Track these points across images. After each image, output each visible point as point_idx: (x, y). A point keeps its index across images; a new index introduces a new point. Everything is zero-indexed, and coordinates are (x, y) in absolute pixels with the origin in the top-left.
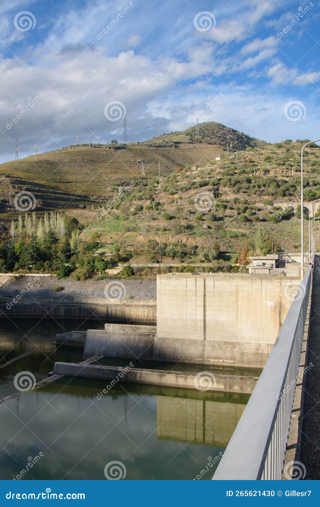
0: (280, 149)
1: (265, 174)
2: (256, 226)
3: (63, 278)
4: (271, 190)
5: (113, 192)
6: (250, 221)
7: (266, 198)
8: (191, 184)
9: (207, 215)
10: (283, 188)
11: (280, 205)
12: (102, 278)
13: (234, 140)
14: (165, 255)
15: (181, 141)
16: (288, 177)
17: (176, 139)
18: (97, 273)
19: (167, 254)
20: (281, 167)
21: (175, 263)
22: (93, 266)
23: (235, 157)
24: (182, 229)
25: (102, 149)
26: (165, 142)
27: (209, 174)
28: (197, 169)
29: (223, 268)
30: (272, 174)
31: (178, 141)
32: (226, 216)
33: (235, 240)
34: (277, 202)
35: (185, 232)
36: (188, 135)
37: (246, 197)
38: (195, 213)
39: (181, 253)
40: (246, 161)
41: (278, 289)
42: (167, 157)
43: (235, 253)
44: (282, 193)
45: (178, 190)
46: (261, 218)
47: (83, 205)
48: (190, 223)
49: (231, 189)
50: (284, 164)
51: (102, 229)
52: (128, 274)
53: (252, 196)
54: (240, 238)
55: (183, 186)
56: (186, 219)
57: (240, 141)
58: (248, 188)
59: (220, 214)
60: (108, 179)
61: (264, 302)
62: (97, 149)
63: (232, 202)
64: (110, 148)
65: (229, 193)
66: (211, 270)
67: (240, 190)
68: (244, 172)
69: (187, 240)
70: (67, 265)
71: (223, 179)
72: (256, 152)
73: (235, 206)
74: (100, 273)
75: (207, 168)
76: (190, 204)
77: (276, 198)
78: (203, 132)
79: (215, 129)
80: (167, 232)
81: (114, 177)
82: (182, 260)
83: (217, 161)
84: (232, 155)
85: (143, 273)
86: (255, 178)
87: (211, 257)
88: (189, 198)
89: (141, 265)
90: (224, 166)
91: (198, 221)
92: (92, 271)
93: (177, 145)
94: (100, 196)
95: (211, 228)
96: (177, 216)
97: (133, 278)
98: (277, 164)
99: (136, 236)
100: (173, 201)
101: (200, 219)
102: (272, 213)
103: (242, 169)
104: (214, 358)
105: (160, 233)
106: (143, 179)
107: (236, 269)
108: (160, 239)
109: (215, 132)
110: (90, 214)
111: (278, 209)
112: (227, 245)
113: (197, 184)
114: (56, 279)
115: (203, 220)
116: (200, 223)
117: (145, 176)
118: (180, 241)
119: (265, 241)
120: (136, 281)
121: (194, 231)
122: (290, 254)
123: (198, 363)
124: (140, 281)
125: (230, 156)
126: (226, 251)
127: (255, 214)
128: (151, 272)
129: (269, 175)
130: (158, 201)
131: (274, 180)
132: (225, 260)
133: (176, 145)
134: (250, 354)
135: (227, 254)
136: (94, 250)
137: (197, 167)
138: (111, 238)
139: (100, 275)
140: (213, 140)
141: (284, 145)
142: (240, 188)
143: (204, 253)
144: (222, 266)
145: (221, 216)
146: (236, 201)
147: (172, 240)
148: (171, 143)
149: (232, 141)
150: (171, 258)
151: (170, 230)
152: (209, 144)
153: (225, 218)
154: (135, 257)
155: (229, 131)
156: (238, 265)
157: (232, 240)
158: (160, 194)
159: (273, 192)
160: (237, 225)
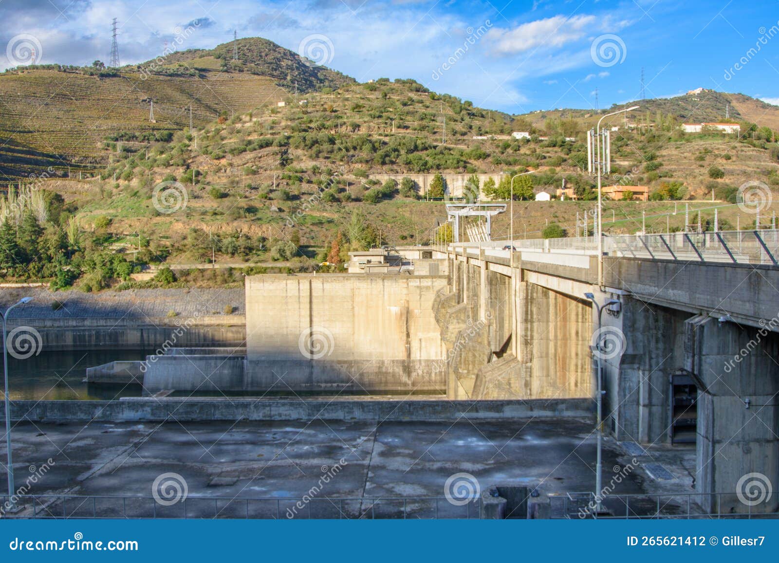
0: (373, 92)
1: (354, 131)
2: (347, 208)
3: (63, 289)
4: (365, 154)
5: (107, 149)
6: (338, 200)
7: (358, 166)
8: (245, 143)
9: (277, 192)
10: (380, 153)
11: (378, 177)
12: (127, 288)
13: (292, 69)
14: (220, 250)
15: (210, 67)
16: (386, 136)
17: (200, 63)
18: (118, 279)
19: (223, 249)
20: (376, 121)
21: (236, 263)
22: (111, 269)
23: (308, 102)
24: (242, 212)
25: (79, 76)
26: (182, 68)
27: (272, 128)
28: (251, 120)
29: (307, 269)
30: (363, 131)
31: (204, 67)
32: (303, 194)
33: (319, 229)
34: (374, 173)
35: (246, 217)
36: (219, 57)
37: (330, 165)
38: (258, 188)
39: (245, 248)
40: (325, 110)
41: (405, 291)
42: (188, 94)
43: (321, 247)
44: (381, 160)
45: (226, 152)
46: (353, 197)
47: (62, 172)
48: (252, 203)
49: (306, 153)
50: (380, 117)
51: (111, 211)
52: (167, 279)
53: (337, 163)
54: (326, 226)
55: (234, 146)
56: (246, 197)
57: (303, 70)
58: (332, 152)
59: (294, 190)
60: (95, 128)
61: (388, 308)
62: (68, 75)
63: (309, 172)
64: (92, 74)
65: (304, 158)
66: (290, 271)
67: (320, 155)
68: (323, 126)
69: (250, 228)
70: (66, 268)
71: (294, 137)
72: (339, 96)
73: (314, 179)
74: (122, 279)
75: (266, 118)
76: (247, 175)
77: (371, 167)
78: (244, 54)
79: (263, 50)
80: (218, 217)
81: (106, 124)
82: (247, 258)
83: (280, 107)
84: (302, 99)
85: (190, 278)
86: (341, 136)
87: (288, 253)
88: (244, 165)
89: (186, 267)
90: (292, 117)
91: (264, 200)
92: (110, 277)
93: (204, 73)
94: (86, 157)
95: (283, 211)
96: (231, 192)
97: (176, 286)
98: (371, 115)
99: (171, 223)
100: (220, 169)
101: (266, 198)
102: (367, 189)
103: (319, 123)
104: (326, 382)
105: (208, 218)
106: (153, 129)
107: (325, 269)
108: (209, 228)
109: (263, 54)
110: (79, 186)
111: (375, 183)
112: (307, 235)
113: (256, 144)
114: (51, 290)
115: (270, 199)
116: (266, 204)
117: (157, 125)
118: (239, 230)
119: (363, 230)
120: (179, 290)
121: (259, 215)
122: (397, 248)
123: (305, 389)
124: (186, 290)
125: (299, 100)
126: (308, 244)
127: (343, 190)
128: (203, 276)
129: (360, 133)
130: (196, 169)
131: (367, 140)
132: (309, 257)
133: (201, 73)
134: (371, 373)
135: (311, 249)
136: (106, 244)
137: (251, 116)
138: (130, 226)
139: (123, 282)
140: (261, 68)
141: (378, 86)
142: (320, 152)
143: (278, 247)
144: (306, 266)
145: (296, 193)
146: (315, 171)
147: (228, 229)
148: (192, 71)
149: (290, 71)
150: (230, 255)
151: (222, 214)
152: (254, 74)
153: (302, 196)
154: (175, 254)
155: (285, 54)
156: (327, 263)
157: (315, 228)
158: (198, 158)
159: (368, 158)
160: (320, 206)
